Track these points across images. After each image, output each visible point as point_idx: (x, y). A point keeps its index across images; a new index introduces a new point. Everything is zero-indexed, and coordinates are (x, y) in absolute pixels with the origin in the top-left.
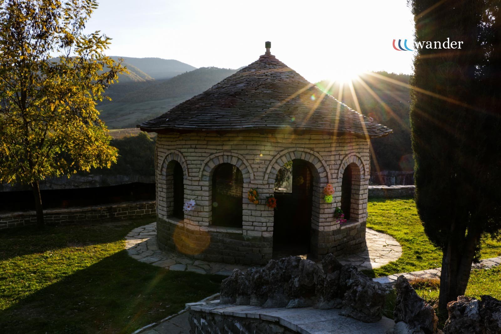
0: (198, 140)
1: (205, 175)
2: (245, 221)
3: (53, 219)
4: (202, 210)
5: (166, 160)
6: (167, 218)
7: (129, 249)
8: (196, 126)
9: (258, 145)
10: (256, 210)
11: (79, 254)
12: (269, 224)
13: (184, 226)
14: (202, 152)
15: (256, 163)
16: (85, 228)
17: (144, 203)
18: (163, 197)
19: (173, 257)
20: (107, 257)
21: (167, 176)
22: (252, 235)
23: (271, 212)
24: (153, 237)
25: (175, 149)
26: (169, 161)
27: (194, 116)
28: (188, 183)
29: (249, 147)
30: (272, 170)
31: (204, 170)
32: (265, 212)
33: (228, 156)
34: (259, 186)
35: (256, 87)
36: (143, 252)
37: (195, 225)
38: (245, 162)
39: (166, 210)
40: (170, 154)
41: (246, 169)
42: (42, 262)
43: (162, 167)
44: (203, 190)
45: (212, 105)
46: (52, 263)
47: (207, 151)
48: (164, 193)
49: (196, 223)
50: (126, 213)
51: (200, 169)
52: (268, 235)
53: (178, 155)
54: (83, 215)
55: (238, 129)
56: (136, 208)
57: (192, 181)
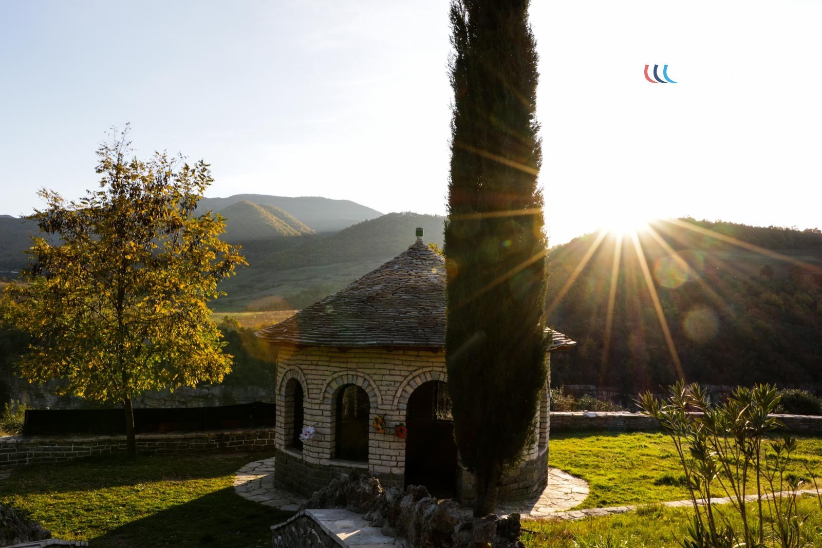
0: (320, 356)
1: (327, 398)
2: (371, 454)
3: (147, 446)
4: (323, 440)
5: (285, 377)
6: (285, 448)
7: (237, 486)
8: (316, 340)
9: (387, 363)
10: (384, 441)
11: (176, 489)
12: (399, 459)
13: (303, 458)
14: (324, 370)
15: (385, 384)
16: (187, 460)
17: (267, 430)
18: (281, 423)
19: (289, 496)
20: (210, 494)
21: (286, 397)
22: (379, 471)
23: (402, 444)
24: (271, 474)
25: (295, 365)
26: (288, 379)
27: (315, 328)
28: (308, 407)
29: (377, 366)
30: (404, 393)
31: (326, 391)
32: (394, 443)
33: (353, 375)
34: (388, 412)
35: (393, 291)
36: (254, 490)
37: (314, 458)
38: (372, 383)
39: (283, 439)
40: (290, 370)
41: (373, 392)
42: (133, 495)
43: (281, 386)
44: (324, 415)
45: (338, 314)
46: (143, 497)
47: (329, 369)
48: (282, 418)
49: (316, 455)
50: (241, 443)
51: (321, 390)
52: (399, 471)
53: (298, 372)
54: (185, 444)
55: (360, 346)
56: (255, 436)
57: (311, 403)
